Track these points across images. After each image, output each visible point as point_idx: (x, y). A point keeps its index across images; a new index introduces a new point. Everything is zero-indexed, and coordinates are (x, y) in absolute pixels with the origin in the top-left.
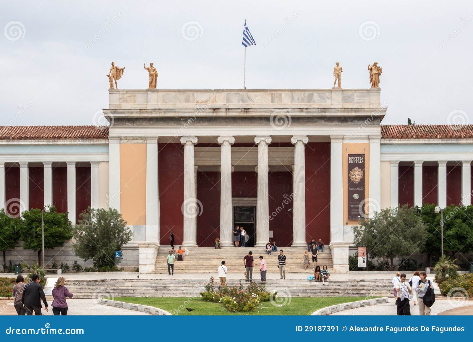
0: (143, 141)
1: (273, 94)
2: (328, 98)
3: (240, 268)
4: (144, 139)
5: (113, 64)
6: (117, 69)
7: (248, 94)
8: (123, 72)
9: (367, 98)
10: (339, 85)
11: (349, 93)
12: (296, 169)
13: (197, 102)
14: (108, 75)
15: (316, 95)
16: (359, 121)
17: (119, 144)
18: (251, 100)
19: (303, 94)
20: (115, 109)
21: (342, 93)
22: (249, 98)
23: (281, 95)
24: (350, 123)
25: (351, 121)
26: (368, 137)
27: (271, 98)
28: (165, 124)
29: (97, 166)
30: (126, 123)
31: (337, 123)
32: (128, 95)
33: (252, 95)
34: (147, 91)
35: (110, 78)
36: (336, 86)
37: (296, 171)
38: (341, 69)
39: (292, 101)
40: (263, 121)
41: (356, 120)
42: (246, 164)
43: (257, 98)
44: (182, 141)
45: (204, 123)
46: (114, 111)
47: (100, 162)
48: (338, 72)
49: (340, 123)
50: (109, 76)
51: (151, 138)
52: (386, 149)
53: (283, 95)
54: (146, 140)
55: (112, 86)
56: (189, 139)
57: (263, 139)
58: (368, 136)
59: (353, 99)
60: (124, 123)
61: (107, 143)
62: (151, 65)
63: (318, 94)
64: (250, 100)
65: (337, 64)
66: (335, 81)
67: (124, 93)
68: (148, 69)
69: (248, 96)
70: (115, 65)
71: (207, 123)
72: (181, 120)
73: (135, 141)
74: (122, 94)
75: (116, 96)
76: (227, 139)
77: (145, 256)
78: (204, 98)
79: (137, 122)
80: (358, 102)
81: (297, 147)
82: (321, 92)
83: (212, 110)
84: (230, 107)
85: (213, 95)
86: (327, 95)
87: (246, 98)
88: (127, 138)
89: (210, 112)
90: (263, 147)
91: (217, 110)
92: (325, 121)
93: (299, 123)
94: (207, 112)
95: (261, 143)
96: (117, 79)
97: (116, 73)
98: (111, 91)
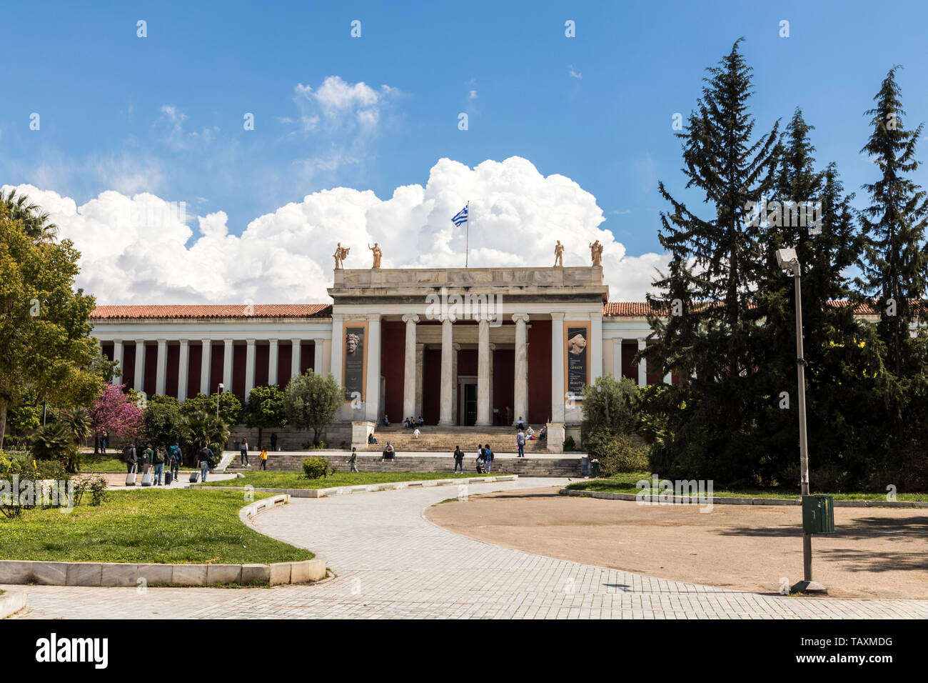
0: (365, 319)
1: (494, 273)
2: (550, 275)
4: (366, 317)
5: (339, 245)
6: (343, 249)
7: (470, 273)
8: (348, 252)
9: (588, 277)
10: (561, 263)
11: (571, 272)
13: (419, 281)
15: (537, 274)
16: (580, 299)
17: (340, 321)
18: (472, 278)
20: (339, 287)
22: (470, 277)
23: (502, 274)
25: (573, 299)
26: (590, 315)
27: (492, 277)
28: (388, 302)
29: (321, 343)
32: (352, 275)
33: (473, 274)
34: (369, 271)
35: (336, 258)
36: (558, 264)
37: (516, 349)
38: (563, 247)
39: (512, 281)
42: (472, 342)
43: (478, 276)
44: (404, 319)
46: (339, 289)
47: (323, 340)
48: (559, 250)
49: (561, 300)
50: (335, 256)
51: (374, 316)
52: (609, 326)
53: (504, 274)
54: (368, 318)
55: (337, 265)
56: (410, 318)
58: (589, 313)
59: (575, 277)
60: (348, 302)
61: (331, 321)
62: (376, 245)
63: (540, 272)
64: (470, 279)
65: (558, 242)
66: (557, 259)
67: (349, 273)
68: (373, 249)
69: (469, 275)
70: (341, 246)
72: (403, 299)
73: (358, 319)
74: (346, 274)
75: (341, 275)
77: (358, 434)
78: (426, 276)
79: (361, 301)
80: (579, 281)
81: (518, 325)
82: (542, 270)
83: (433, 289)
84: (451, 286)
85: (435, 275)
86: (548, 272)
87: (467, 277)
88: (350, 317)
89: (431, 291)
90: (484, 325)
91: (438, 289)
92: (546, 299)
93: (520, 301)
94: (429, 291)
95: (482, 321)
96: (343, 259)
97: (342, 253)
98: (337, 270)
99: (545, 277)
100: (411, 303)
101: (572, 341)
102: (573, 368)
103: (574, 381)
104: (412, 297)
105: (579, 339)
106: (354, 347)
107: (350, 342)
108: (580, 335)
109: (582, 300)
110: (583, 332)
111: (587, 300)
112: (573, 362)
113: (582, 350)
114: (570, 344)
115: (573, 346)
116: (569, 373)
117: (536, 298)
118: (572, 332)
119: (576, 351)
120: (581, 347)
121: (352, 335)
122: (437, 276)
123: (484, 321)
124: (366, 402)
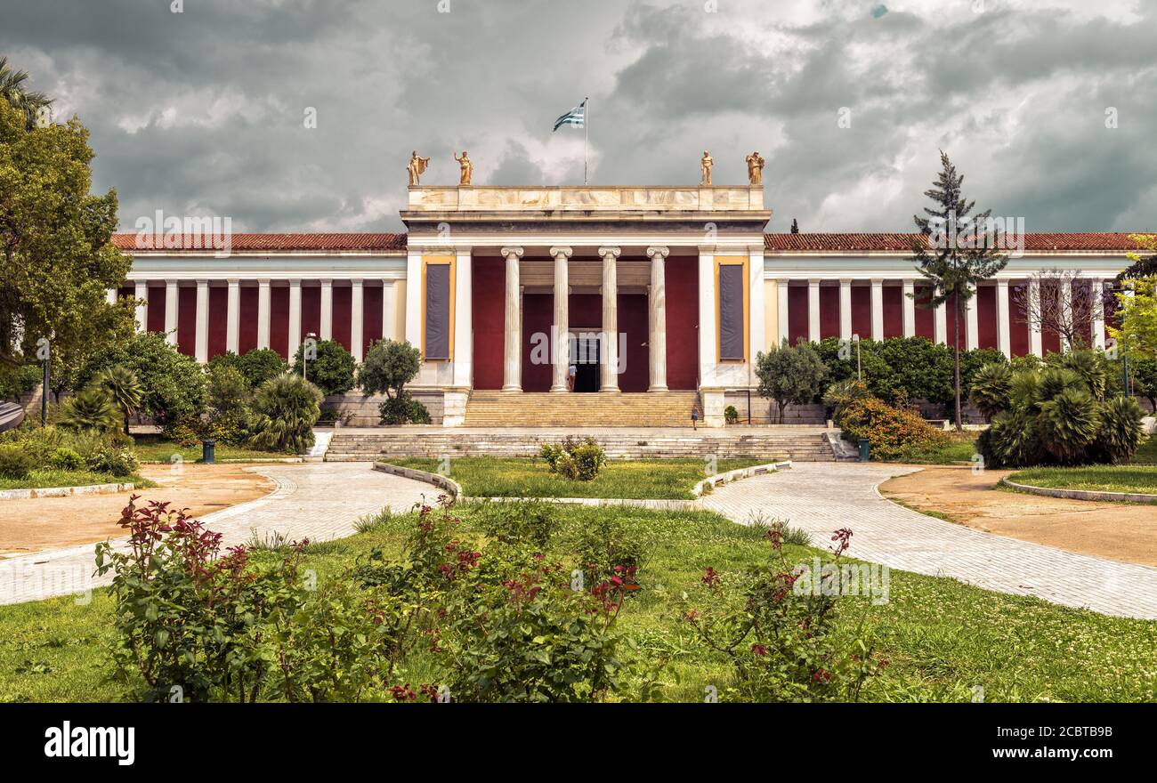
0: (452, 253)
1: (623, 192)
2: (695, 198)
4: (453, 250)
5: (414, 154)
6: (420, 161)
7: (590, 192)
8: (427, 164)
9: (745, 198)
10: (709, 181)
11: (722, 191)
13: (524, 202)
14: (407, 168)
16: (735, 228)
17: (420, 256)
18: (595, 200)
20: (415, 211)
21: (713, 192)
22: (591, 197)
23: (633, 194)
25: (725, 228)
26: (748, 249)
29: (391, 285)
32: (432, 193)
33: (595, 193)
35: (410, 172)
37: (654, 292)
38: (711, 160)
39: (648, 201)
41: (731, 225)
43: (602, 197)
44: (504, 253)
45: (532, 229)
46: (413, 213)
47: (395, 280)
48: (707, 164)
50: (409, 169)
51: (463, 249)
52: (771, 264)
53: (636, 194)
54: (456, 251)
55: (412, 181)
56: (512, 250)
57: (609, 250)
58: (748, 246)
59: (728, 199)
60: (428, 229)
61: (405, 254)
62: (464, 155)
63: (682, 192)
64: (592, 199)
65: (706, 155)
67: (428, 190)
68: (460, 161)
69: (590, 195)
71: (536, 229)
72: (503, 225)
73: (442, 253)
74: (425, 192)
75: (417, 195)
76: (561, 250)
77: (451, 403)
78: (532, 196)
80: (734, 203)
81: (654, 261)
82: (685, 189)
83: (543, 213)
84: (567, 209)
85: (544, 194)
86: (694, 192)
87: (588, 197)
88: (431, 249)
89: (541, 215)
90: (610, 260)
91: (549, 213)
92: (691, 227)
93: (657, 229)
94: (537, 216)
95: (608, 255)
96: (420, 172)
97: (419, 165)
98: (411, 188)
99: (689, 198)
100: (513, 231)
104: (514, 223)
109: (737, 229)
110: (740, 270)
111: (744, 229)
117: (679, 225)
118: (725, 271)
122: (547, 196)
123: (611, 256)
124: (454, 362)
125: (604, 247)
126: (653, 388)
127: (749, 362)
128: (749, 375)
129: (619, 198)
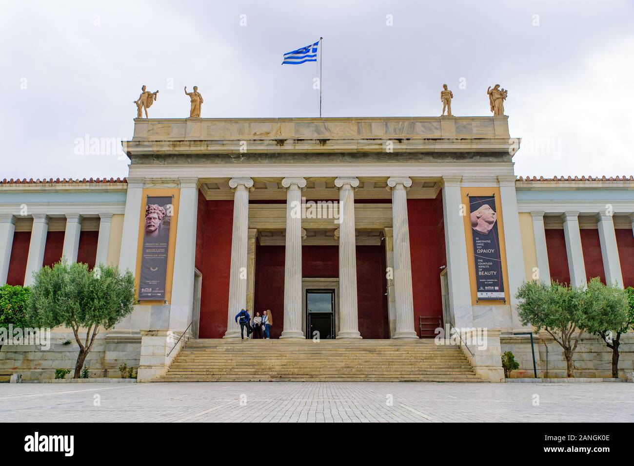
0: (175, 185)
1: (360, 124)
2: (436, 128)
3: (313, 373)
4: (177, 182)
5: (144, 88)
6: (149, 94)
7: (325, 124)
8: (155, 97)
9: (490, 129)
10: (449, 112)
11: (465, 123)
12: (395, 223)
14: (135, 102)
15: (419, 125)
16: (482, 158)
17: (142, 189)
18: (329, 130)
19: (401, 123)
20: (139, 141)
21: (456, 122)
22: (326, 129)
23: (371, 125)
24: (470, 160)
25: (471, 158)
26: (498, 179)
27: (357, 128)
28: (209, 162)
29: (109, 220)
30: (155, 162)
31: (451, 160)
32: (160, 126)
33: (330, 125)
34: (186, 120)
35: (138, 106)
37: (396, 225)
38: (451, 93)
39: (386, 133)
40: (346, 158)
41: (477, 156)
43: (337, 128)
44: (232, 185)
45: (263, 160)
46: (138, 143)
47: (114, 214)
48: (447, 96)
49: (455, 160)
50: (137, 103)
51: (188, 181)
52: (524, 196)
53: (374, 125)
54: (180, 183)
55: (140, 114)
56: (241, 182)
57: (346, 181)
58: (497, 176)
59: (471, 130)
60: (152, 161)
61: (125, 187)
62: (195, 88)
63: (422, 123)
64: (327, 130)
65: (445, 86)
66: (444, 107)
67: (156, 123)
68: (190, 94)
69: (325, 126)
70: (147, 90)
71: (267, 161)
72: (232, 156)
73: (165, 185)
74: (151, 124)
75: (144, 126)
76: (295, 181)
78: (265, 128)
79: (170, 160)
81: (396, 192)
82: (425, 120)
83: (275, 142)
84: (300, 139)
85: (276, 126)
86: (435, 124)
87: (323, 129)
88: (153, 181)
89: (271, 145)
90: (347, 192)
91: (281, 142)
92: (434, 157)
93: (398, 160)
94: (268, 145)
95: (345, 187)
96: (148, 106)
97: (147, 98)
98: (138, 120)
99: (430, 130)
100: (243, 162)
101: (476, 213)
102: (481, 251)
103: (484, 270)
104: (244, 154)
105: (485, 211)
106: (156, 223)
107: (151, 215)
108: (487, 206)
109: (484, 159)
110: (491, 201)
112: (480, 243)
113: (491, 226)
114: (474, 219)
115: (479, 221)
116: (476, 259)
117: (420, 156)
118: (475, 202)
119: (483, 228)
120: (490, 223)
121: (155, 206)
122: (280, 127)
123: (348, 187)
124: (170, 303)
125: (340, 178)
126: (400, 334)
127: (510, 304)
128: (511, 318)
129: (356, 128)
